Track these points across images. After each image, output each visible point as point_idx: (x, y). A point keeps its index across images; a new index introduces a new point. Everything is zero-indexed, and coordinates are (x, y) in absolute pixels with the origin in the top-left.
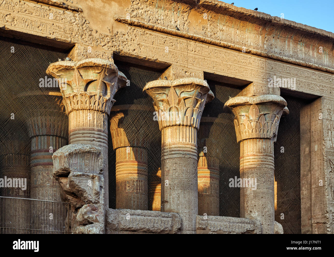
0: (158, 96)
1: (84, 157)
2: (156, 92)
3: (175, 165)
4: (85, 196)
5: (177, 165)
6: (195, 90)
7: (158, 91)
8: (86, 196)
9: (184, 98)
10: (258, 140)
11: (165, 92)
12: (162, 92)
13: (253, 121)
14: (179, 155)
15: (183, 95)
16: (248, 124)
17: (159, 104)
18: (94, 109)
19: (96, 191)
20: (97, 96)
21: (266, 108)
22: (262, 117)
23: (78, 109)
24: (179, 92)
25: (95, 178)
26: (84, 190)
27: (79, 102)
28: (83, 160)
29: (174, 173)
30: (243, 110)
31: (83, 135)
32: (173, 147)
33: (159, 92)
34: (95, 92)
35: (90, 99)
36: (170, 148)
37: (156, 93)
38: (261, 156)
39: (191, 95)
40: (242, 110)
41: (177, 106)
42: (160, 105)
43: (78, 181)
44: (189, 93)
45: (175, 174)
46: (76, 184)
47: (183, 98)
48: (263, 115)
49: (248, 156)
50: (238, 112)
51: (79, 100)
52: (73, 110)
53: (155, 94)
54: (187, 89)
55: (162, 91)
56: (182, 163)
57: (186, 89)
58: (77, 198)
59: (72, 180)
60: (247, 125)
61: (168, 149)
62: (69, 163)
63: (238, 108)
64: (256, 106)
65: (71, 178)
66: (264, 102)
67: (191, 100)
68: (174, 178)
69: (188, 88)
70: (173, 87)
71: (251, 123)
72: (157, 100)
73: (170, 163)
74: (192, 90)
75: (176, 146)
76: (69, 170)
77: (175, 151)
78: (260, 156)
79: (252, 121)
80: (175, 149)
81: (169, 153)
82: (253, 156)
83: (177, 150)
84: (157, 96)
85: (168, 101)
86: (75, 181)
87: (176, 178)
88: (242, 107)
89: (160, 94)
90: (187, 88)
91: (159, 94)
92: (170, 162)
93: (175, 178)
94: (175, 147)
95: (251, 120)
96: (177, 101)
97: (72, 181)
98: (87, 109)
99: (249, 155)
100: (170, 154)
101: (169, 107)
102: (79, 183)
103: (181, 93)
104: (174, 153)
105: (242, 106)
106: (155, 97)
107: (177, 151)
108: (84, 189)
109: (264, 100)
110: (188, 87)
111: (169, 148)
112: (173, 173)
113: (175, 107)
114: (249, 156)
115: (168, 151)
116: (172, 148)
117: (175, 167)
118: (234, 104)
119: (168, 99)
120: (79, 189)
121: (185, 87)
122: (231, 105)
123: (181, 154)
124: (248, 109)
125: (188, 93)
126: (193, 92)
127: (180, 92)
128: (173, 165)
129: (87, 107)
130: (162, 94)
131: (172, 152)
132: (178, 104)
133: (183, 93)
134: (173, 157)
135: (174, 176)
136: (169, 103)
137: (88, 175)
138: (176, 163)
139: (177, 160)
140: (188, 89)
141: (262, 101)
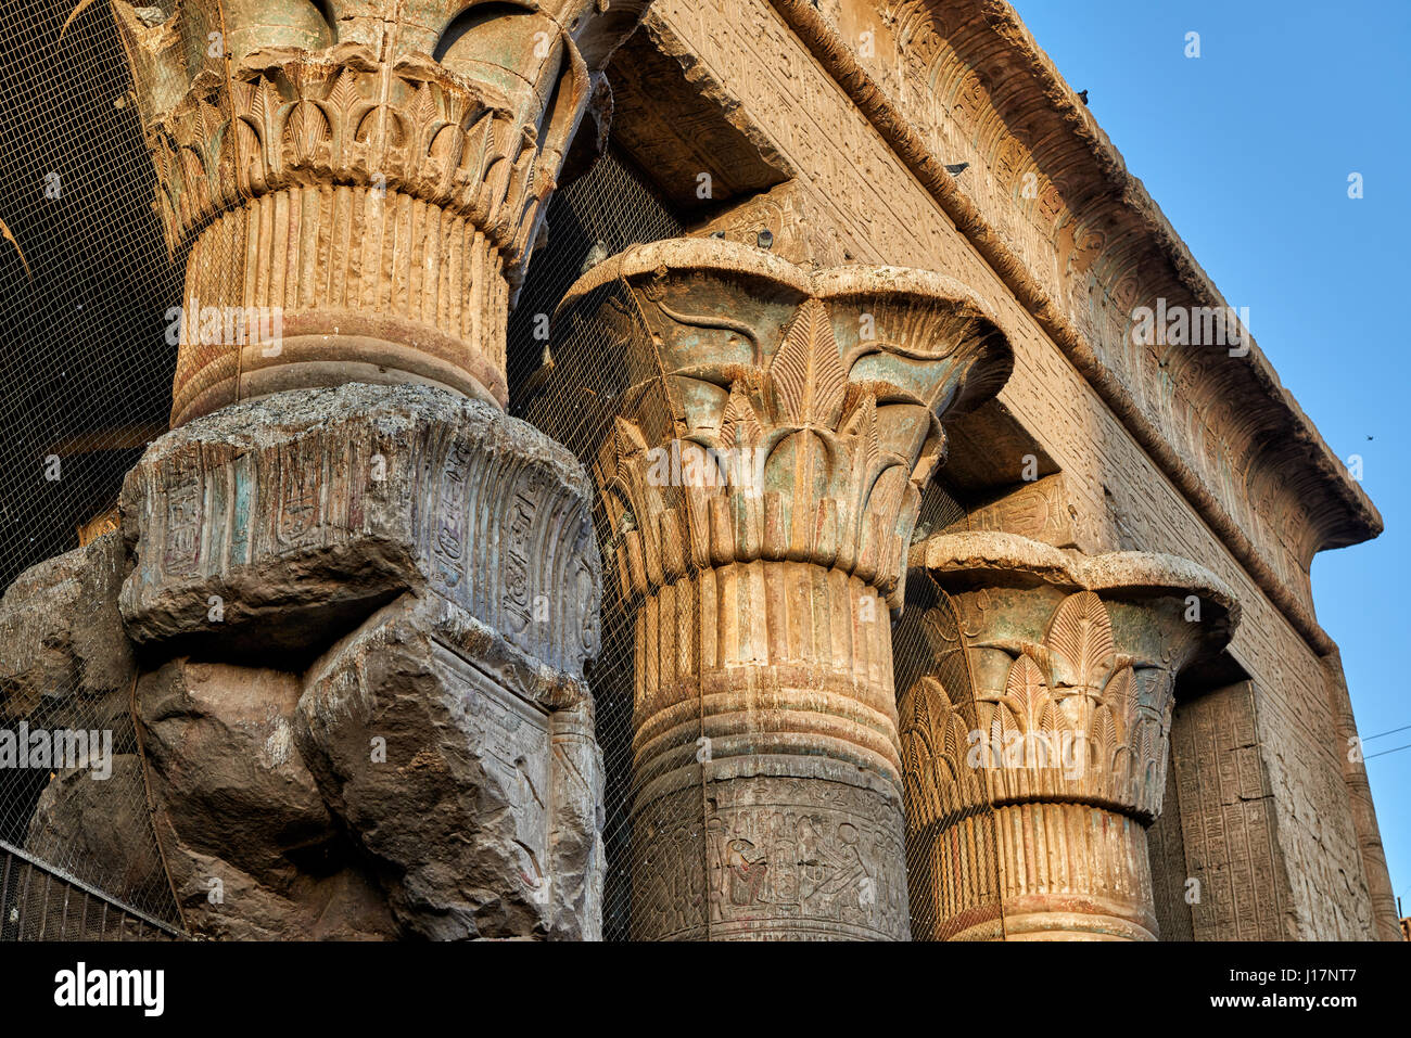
0: (696, 341)
1: (504, 500)
2: (687, 312)
3: (807, 832)
4: (489, 850)
5: (826, 831)
6: (950, 360)
7: (714, 306)
8: (504, 854)
9: (883, 392)
10: (1097, 814)
11: (751, 328)
12: (738, 323)
13: (1073, 691)
14: (834, 761)
15: (868, 374)
16: (1041, 703)
17: (690, 400)
18: (479, 215)
19: (576, 826)
20: (507, 128)
21: (1148, 629)
22: (1126, 678)
23: (355, 169)
24: (846, 349)
25: (566, 707)
26: (495, 792)
27: (381, 126)
28: (496, 528)
29: (806, 891)
30: (1010, 614)
31: (382, 371)
32: (792, 700)
33: (713, 315)
34: (503, 89)
35: (466, 125)
36: (770, 705)
37: (694, 318)
38: (1123, 917)
39: (918, 385)
40: (1002, 618)
41: (827, 433)
42: (691, 409)
43: (463, 693)
44: (916, 369)
45: (816, 897)
46: (446, 709)
47: (877, 388)
48: (1131, 669)
49: (1039, 905)
50: (972, 629)
51: (382, 109)
52: (298, 176)
53: (680, 328)
54: (909, 341)
55: (737, 316)
56: (857, 822)
57: (904, 337)
58: (288, 897)
59: (426, 662)
60: (1037, 714)
61: (751, 712)
62: (414, 508)
63: (984, 597)
64: (1100, 606)
65: (414, 650)
66: (1162, 583)
67: (911, 421)
68: (810, 923)
69: (916, 334)
70: (823, 300)
71: (1058, 702)
72: (685, 369)
73: (772, 810)
74: (936, 352)
75: (809, 695)
76: (399, 571)
77: (808, 729)
78: (1118, 916)
79: (1068, 690)
80: (812, 718)
81: (761, 742)
82: (1074, 910)
83: (822, 724)
84: (690, 342)
85: (772, 392)
86: (445, 684)
87: (825, 925)
88: (1013, 599)
89: (714, 333)
90: (910, 331)
91: (707, 332)
92: (764, 799)
93: (819, 924)
94: (808, 707)
95: (1063, 685)
96: (836, 400)
97: (426, 676)
98: (431, 191)
99: (1051, 902)
100: (767, 750)
101: (772, 432)
102: (468, 717)
103: (860, 357)
104: (802, 743)
105: (1013, 591)
106: (669, 344)
107: (824, 731)
108: (494, 782)
109: (1162, 576)
110: (918, 328)
111: (758, 707)
112: (800, 883)
113: (816, 433)
114: (1048, 911)
115: (750, 722)
116: (783, 705)
117: (812, 842)
118: (983, 565)
119: (775, 377)
120: (459, 775)
121: (900, 325)
122: (960, 567)
123: (846, 758)
124: (1043, 614)
125: (905, 364)
126: (936, 366)
127: (856, 350)
128: (795, 826)
129: (439, 176)
130: (729, 335)
131: (787, 735)
132: (840, 419)
133: (869, 358)
134: (795, 770)
135: (806, 910)
136: (775, 400)
137: (523, 667)
138: (816, 819)
139: (824, 794)
140: (919, 338)
141: (1153, 581)
